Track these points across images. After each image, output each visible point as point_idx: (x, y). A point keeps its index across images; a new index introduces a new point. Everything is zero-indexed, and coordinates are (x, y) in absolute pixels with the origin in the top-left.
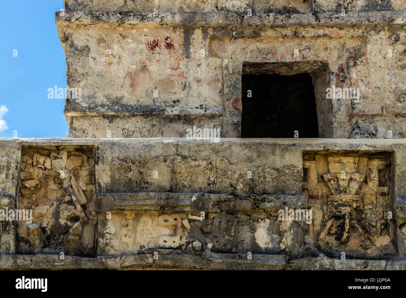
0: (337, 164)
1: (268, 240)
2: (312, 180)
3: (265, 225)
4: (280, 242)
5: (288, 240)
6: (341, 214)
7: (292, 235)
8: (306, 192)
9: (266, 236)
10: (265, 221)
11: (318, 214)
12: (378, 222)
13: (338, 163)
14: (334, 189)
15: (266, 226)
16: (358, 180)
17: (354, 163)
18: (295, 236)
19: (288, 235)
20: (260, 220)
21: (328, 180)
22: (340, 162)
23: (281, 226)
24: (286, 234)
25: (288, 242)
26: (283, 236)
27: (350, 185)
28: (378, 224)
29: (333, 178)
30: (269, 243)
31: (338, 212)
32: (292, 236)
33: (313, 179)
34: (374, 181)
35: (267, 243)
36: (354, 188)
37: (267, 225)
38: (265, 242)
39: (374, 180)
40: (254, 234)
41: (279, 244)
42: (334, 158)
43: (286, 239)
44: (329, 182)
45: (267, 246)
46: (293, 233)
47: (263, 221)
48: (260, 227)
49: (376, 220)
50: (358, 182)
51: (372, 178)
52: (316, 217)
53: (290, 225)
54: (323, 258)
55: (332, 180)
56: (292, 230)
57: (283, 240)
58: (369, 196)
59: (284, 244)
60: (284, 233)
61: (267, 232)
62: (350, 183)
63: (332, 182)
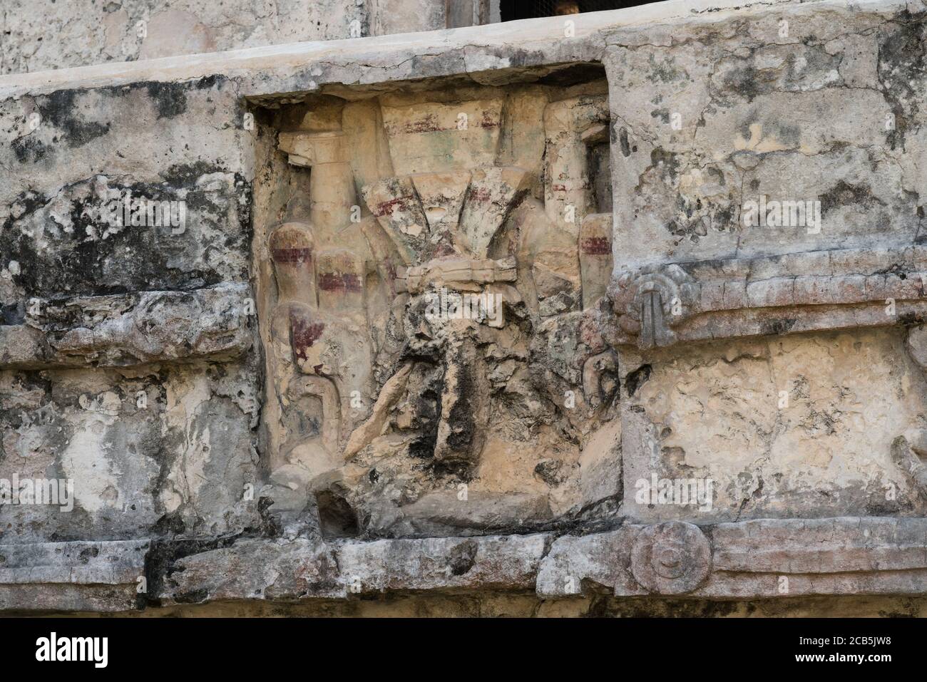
0: (417, 137)
1: (113, 481)
2: (325, 213)
3: (100, 418)
4: (160, 483)
5: (189, 474)
6: (430, 344)
7: (205, 449)
8: (304, 266)
9: (103, 463)
10: (101, 401)
11: (354, 350)
12: (587, 365)
13: (420, 130)
14: (405, 243)
15: (107, 423)
16: (495, 196)
17: (484, 126)
18: (218, 454)
19: (190, 453)
20: (83, 400)
21: (380, 205)
22: (426, 127)
23: (162, 416)
24: (180, 450)
25: (190, 482)
26: (173, 458)
27: (466, 221)
28: (588, 375)
29: (399, 195)
30: (116, 492)
31: (420, 336)
32: (206, 455)
33: (326, 207)
34: (562, 193)
35: (108, 491)
36: (481, 231)
37: (108, 417)
38: (102, 486)
39: (564, 189)
40: (58, 459)
41: (156, 493)
42: (403, 115)
43: (183, 468)
44: (382, 213)
45: (110, 502)
46: (211, 443)
47: (94, 403)
48: (84, 429)
49: (577, 357)
50: (496, 203)
51: (555, 183)
52: (344, 364)
53: (199, 411)
54: (298, 540)
55: (396, 207)
56: (206, 431)
57: (170, 476)
58: (549, 256)
59: (175, 491)
60: (175, 445)
61: (109, 445)
62: (468, 211)
63: (397, 215)
